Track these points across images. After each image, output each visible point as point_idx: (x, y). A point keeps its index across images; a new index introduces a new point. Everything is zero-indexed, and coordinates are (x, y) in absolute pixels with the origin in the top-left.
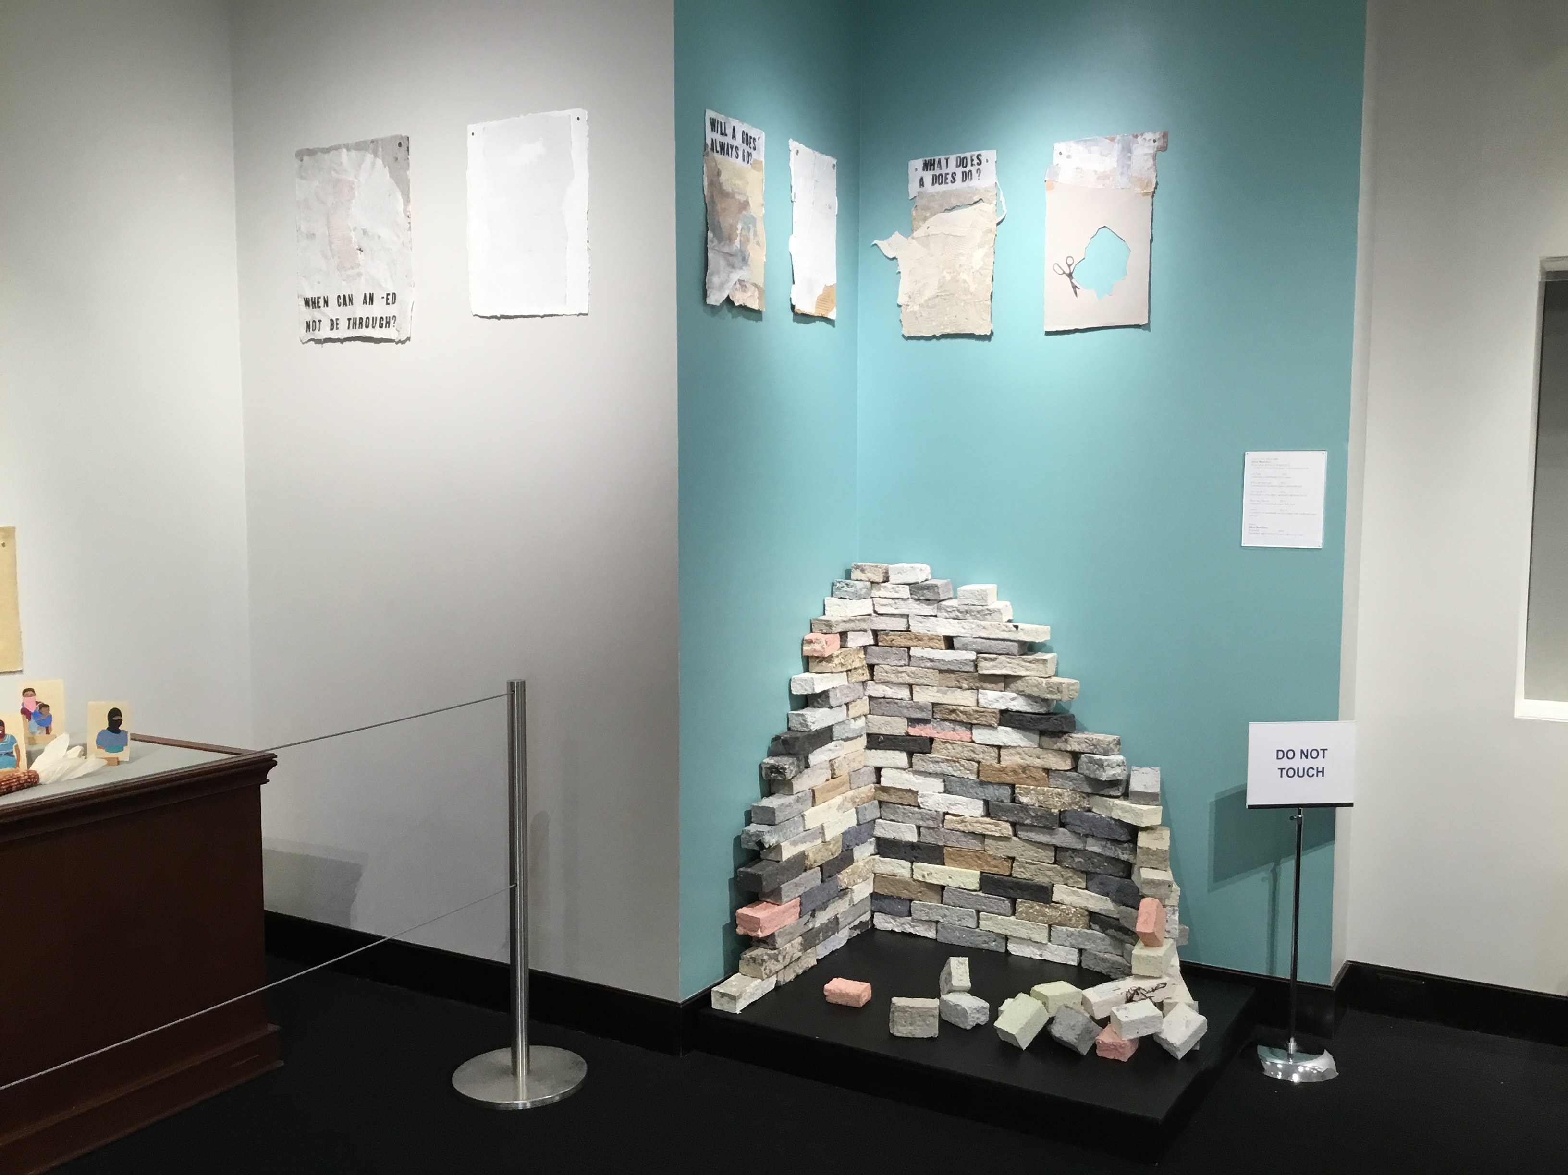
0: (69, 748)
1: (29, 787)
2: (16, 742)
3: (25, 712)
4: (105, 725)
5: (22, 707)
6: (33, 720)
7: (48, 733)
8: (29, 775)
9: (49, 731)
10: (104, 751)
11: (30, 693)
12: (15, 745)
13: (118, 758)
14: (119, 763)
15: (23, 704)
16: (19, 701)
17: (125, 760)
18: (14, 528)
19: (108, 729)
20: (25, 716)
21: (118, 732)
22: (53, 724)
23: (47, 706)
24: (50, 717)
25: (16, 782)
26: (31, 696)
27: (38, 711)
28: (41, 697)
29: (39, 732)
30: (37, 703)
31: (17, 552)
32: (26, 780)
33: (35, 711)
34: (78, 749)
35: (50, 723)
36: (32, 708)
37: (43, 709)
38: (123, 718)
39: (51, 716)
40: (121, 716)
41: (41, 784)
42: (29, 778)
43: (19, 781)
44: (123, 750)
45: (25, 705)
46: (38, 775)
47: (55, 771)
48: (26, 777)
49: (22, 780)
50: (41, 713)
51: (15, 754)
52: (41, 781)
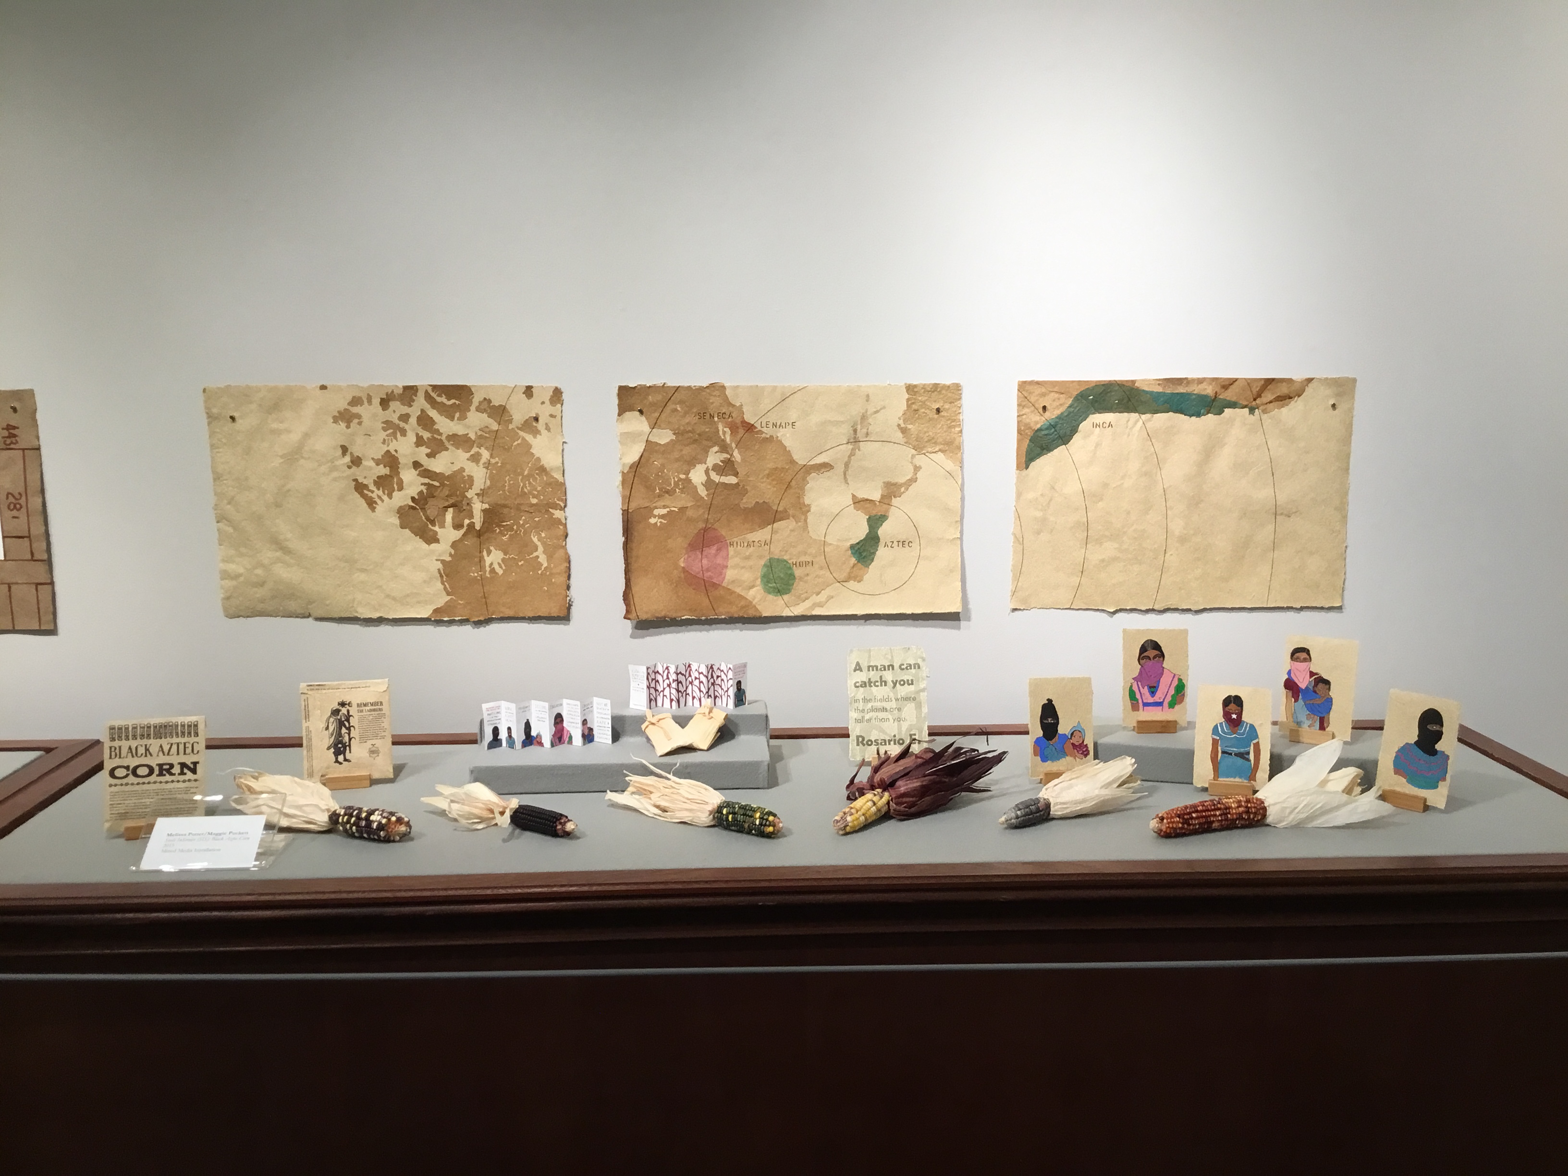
0: (1336, 768)
1: (1243, 827)
2: (1257, 737)
3: (1290, 685)
4: (1413, 736)
5: (1286, 677)
6: (1301, 701)
7: (1322, 727)
8: (1247, 807)
9: (1325, 725)
10: (1404, 780)
11: (1303, 655)
12: (1255, 742)
13: (1425, 800)
14: (1426, 808)
15: (1289, 673)
16: (1283, 665)
17: (1439, 807)
18: (1354, 380)
19: (1415, 743)
20: (1290, 693)
21: (1433, 752)
22: (1332, 715)
23: (1327, 683)
24: (1330, 701)
25: (1220, 815)
26: (1305, 660)
27: (1311, 688)
28: (1318, 665)
29: (1309, 722)
30: (1312, 674)
31: (1354, 419)
32: (1240, 814)
33: (1307, 687)
34: (1350, 773)
35: (1329, 712)
36: (1303, 682)
37: (1321, 685)
38: (1444, 730)
39: (1332, 699)
40: (1442, 725)
41: (1268, 825)
42: (1248, 812)
43: (1226, 814)
44: (1437, 787)
45: (1292, 675)
46: (1265, 809)
47: (1296, 808)
48: (1241, 809)
49: (1232, 815)
50: (1315, 692)
51: (1252, 757)
52: (1270, 820)
